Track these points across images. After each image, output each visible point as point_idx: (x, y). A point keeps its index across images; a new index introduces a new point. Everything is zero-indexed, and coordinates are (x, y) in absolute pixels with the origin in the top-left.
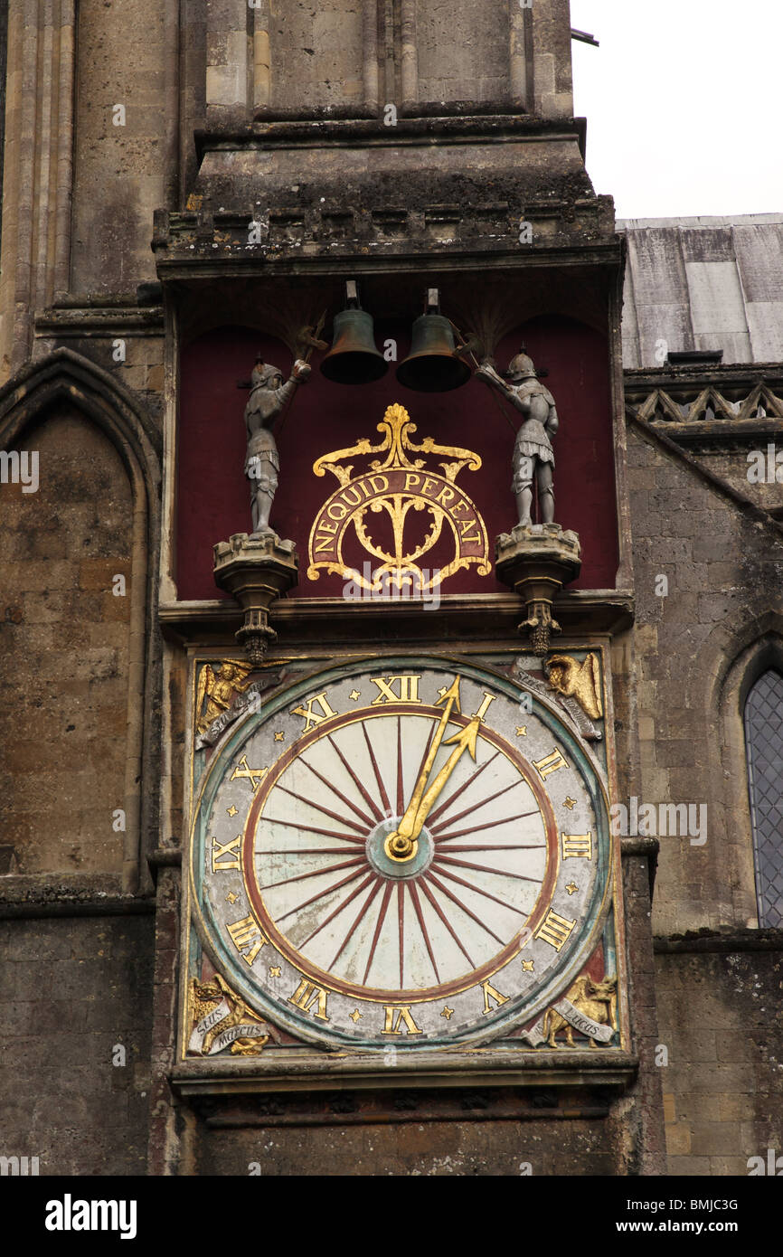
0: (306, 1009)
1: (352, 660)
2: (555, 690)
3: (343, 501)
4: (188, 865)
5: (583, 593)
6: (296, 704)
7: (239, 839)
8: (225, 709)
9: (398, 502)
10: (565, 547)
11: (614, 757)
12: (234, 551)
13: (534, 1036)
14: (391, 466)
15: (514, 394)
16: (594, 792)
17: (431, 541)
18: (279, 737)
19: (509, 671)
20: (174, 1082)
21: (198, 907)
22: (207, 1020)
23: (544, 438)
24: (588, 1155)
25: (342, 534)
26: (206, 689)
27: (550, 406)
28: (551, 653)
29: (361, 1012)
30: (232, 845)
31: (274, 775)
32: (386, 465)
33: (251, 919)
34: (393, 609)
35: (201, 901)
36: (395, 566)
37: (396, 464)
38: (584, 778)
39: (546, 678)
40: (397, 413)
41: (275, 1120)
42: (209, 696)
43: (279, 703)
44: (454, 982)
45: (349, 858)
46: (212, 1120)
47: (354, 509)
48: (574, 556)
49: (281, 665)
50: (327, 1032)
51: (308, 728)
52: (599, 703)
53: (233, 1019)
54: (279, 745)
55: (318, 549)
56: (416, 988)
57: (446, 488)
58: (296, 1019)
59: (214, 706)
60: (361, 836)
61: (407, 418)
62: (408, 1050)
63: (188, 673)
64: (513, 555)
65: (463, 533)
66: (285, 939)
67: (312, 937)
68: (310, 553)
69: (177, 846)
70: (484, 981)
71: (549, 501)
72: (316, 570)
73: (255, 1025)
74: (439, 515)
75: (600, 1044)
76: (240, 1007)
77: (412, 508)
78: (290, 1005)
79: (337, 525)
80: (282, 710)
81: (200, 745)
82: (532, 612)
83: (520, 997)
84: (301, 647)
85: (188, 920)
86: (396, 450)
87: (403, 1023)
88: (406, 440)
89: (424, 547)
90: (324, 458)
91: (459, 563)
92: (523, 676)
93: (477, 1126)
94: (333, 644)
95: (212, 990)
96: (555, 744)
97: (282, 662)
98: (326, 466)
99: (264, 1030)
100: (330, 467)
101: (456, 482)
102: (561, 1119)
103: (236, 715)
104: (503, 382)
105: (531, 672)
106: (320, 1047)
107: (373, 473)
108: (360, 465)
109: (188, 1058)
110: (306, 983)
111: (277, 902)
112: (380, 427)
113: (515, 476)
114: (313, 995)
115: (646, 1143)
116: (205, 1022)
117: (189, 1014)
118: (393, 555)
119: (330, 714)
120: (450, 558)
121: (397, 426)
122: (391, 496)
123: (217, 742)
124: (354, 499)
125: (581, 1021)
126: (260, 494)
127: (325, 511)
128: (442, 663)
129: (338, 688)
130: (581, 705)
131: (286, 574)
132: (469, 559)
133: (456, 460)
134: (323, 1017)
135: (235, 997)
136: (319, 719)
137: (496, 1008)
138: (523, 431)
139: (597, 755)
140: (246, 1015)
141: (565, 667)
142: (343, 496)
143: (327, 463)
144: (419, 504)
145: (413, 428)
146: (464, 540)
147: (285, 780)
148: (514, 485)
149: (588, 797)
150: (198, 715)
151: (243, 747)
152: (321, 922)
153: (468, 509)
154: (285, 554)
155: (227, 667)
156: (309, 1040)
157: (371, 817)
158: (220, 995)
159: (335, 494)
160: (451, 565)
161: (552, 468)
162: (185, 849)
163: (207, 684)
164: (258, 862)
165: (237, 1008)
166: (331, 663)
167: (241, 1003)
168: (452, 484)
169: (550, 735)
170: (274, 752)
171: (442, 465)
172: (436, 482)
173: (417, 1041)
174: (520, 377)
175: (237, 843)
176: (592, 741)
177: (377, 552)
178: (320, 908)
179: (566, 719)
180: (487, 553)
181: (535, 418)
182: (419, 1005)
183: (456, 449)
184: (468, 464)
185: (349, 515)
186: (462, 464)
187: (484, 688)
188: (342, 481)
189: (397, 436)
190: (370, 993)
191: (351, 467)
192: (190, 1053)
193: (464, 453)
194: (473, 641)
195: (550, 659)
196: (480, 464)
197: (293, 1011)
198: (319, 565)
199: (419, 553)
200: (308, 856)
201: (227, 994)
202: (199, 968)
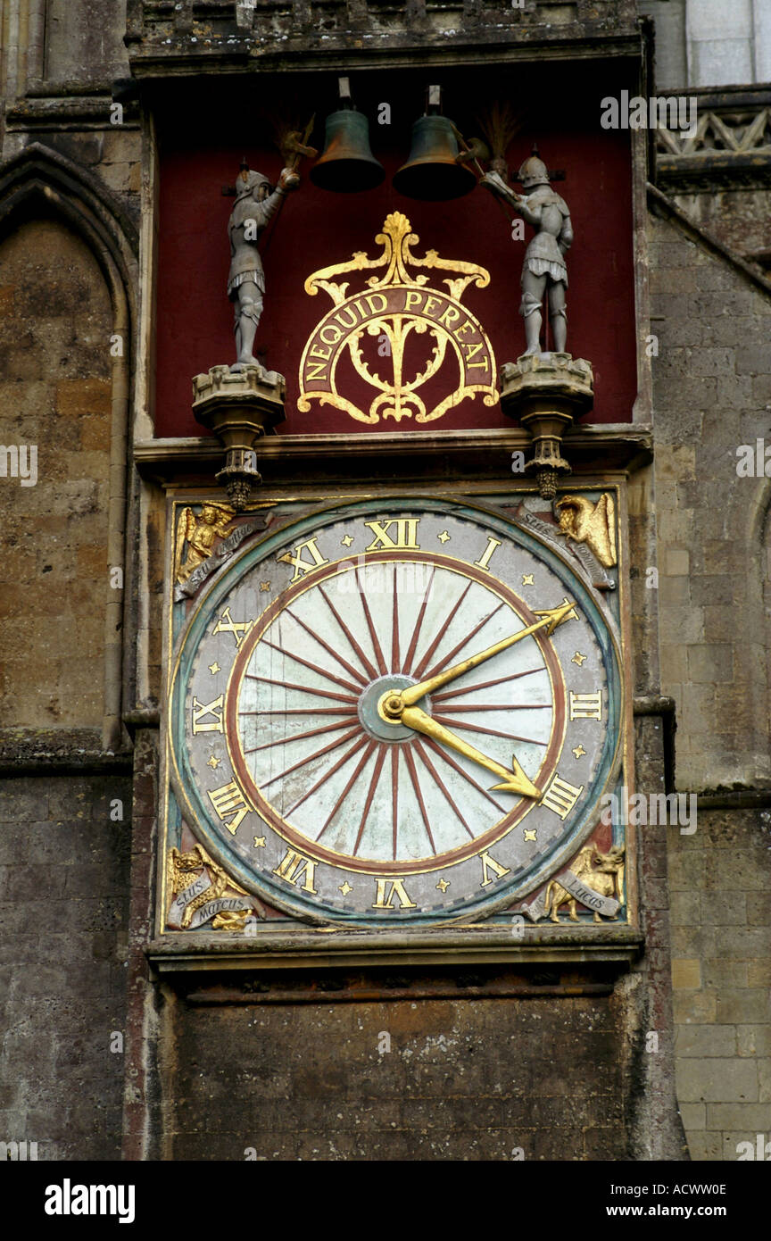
0: (292, 882)
1: (344, 502)
2: (565, 535)
3: (339, 324)
4: (166, 727)
5: (596, 428)
6: (283, 551)
7: (222, 698)
8: (207, 556)
9: (397, 323)
10: (575, 378)
11: (628, 608)
12: (215, 387)
13: (533, 910)
14: (390, 283)
15: (523, 205)
16: (606, 647)
17: (433, 367)
18: (264, 586)
19: (516, 513)
20: (152, 958)
21: (177, 773)
22: (187, 893)
23: (557, 253)
24: (589, 1034)
25: (336, 360)
26: (186, 534)
27: (564, 217)
28: (560, 493)
29: (351, 883)
30: (214, 705)
31: (259, 629)
32: (386, 280)
33: (234, 785)
34: (389, 447)
35: (181, 766)
36: (393, 396)
37: (397, 281)
38: (595, 631)
39: (556, 521)
40: (398, 222)
41: (259, 997)
42: (189, 542)
43: (265, 550)
44: (450, 853)
45: (340, 720)
46: (192, 997)
47: (349, 332)
48: (586, 389)
49: (268, 508)
50: (315, 906)
51: (297, 577)
52: (613, 549)
53: (215, 891)
54: (265, 597)
55: (309, 377)
56: (410, 860)
57: (450, 308)
58: (282, 892)
59: (195, 554)
60: (353, 695)
61: (409, 229)
62: (400, 926)
63: (167, 517)
64: (518, 388)
65: (468, 358)
66: (270, 806)
67: (299, 804)
68: (301, 382)
69: (155, 706)
70: (483, 852)
71: (561, 325)
72: (307, 400)
73: (237, 897)
74: (442, 337)
75: (605, 918)
76: (222, 880)
77: (413, 330)
78: (275, 877)
79: (331, 350)
80: (268, 557)
81: (179, 596)
82: (540, 450)
83: (522, 868)
84: (289, 488)
85: (167, 786)
86: (397, 265)
87: (396, 896)
88: (407, 253)
89: (426, 375)
90: (318, 274)
91: (464, 392)
92: (531, 519)
93: (473, 1004)
94: (324, 484)
95: (192, 861)
96: (563, 593)
97: (268, 505)
98: (318, 283)
99: (248, 903)
100: (324, 285)
101: (462, 301)
102: (563, 997)
103: (218, 563)
104: (511, 192)
105: (539, 515)
106: (308, 921)
107: (370, 291)
108: (357, 282)
109: (168, 933)
110: (292, 853)
111: (263, 766)
112: (379, 239)
113: (523, 297)
114: (300, 868)
115: (652, 1022)
116: (184, 895)
117: (167, 886)
118: (392, 383)
119: (320, 561)
120: (455, 387)
121: (397, 237)
122: (389, 317)
123: (197, 592)
124: (350, 321)
125: (585, 894)
126: (244, 321)
127: (318, 335)
128: (443, 504)
129: (329, 533)
130: (594, 551)
131: (271, 408)
132: (476, 388)
133: (462, 275)
134: (309, 888)
135: (216, 868)
136: (308, 567)
137: (495, 880)
138: (532, 246)
139: (609, 606)
140: (228, 888)
141: (576, 509)
142: (338, 317)
143: (319, 280)
144: (420, 325)
145: (415, 239)
146: (469, 366)
147: (271, 635)
148: (522, 307)
149: (599, 652)
150: (178, 563)
151: (225, 598)
152: (309, 789)
153: (474, 331)
154: (269, 387)
155: (209, 511)
156: (294, 914)
157: (364, 674)
158: (201, 866)
159: (328, 315)
160: (455, 394)
161: (565, 287)
162: (164, 710)
163: (188, 529)
164: (241, 723)
165: (219, 880)
166: (320, 507)
167: (224, 875)
168: (458, 304)
169: (559, 584)
170: (259, 604)
171: (446, 281)
172: (440, 301)
173: (409, 915)
174: (531, 183)
175: (220, 702)
176: (604, 590)
177: (374, 380)
178: (308, 774)
179: (577, 568)
180: (494, 380)
181: (546, 231)
182: (414, 878)
183: (463, 264)
184: (475, 280)
185: (343, 338)
186: (469, 280)
187: (489, 533)
188: (336, 303)
189: (397, 249)
190: (360, 864)
191: (345, 285)
192: (169, 927)
193: (470, 267)
194: (476, 480)
195: (560, 500)
196: (488, 280)
197: (278, 883)
198: (311, 395)
199: (420, 380)
200: (296, 717)
201: (208, 866)
202: (179, 836)
